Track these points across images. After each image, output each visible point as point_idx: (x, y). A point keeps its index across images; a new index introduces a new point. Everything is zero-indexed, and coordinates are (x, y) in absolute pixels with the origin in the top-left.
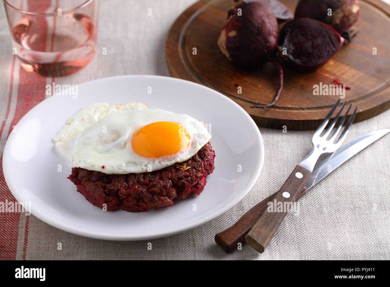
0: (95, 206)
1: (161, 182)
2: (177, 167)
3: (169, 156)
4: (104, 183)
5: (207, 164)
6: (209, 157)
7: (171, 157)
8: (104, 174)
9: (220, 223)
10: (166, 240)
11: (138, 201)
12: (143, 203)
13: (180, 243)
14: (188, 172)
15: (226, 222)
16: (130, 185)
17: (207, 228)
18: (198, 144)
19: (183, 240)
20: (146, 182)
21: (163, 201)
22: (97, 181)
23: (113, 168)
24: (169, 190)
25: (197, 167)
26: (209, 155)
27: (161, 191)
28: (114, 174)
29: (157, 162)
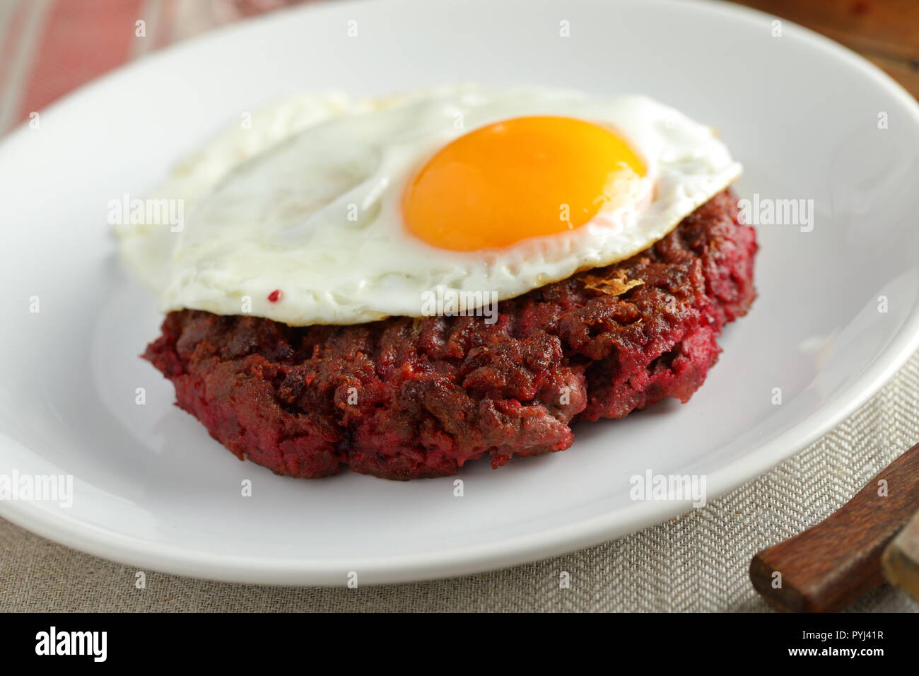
0: (242, 459)
1: (516, 344)
2: (588, 286)
3: (551, 241)
4: (281, 359)
5: (722, 277)
6: (728, 246)
7: (560, 245)
8: (281, 326)
9: (776, 516)
10: (540, 588)
11: (417, 427)
12: (439, 434)
13: (601, 598)
14: (635, 303)
15: (805, 509)
16: (386, 364)
17: (720, 537)
18: (680, 191)
19: (614, 588)
20: (453, 350)
21: (523, 420)
22: (250, 352)
23: (316, 297)
24: (549, 378)
25: (674, 281)
26: (726, 239)
27: (514, 378)
28: (322, 322)
29: (502, 268)
